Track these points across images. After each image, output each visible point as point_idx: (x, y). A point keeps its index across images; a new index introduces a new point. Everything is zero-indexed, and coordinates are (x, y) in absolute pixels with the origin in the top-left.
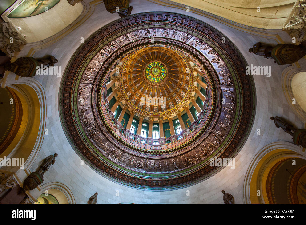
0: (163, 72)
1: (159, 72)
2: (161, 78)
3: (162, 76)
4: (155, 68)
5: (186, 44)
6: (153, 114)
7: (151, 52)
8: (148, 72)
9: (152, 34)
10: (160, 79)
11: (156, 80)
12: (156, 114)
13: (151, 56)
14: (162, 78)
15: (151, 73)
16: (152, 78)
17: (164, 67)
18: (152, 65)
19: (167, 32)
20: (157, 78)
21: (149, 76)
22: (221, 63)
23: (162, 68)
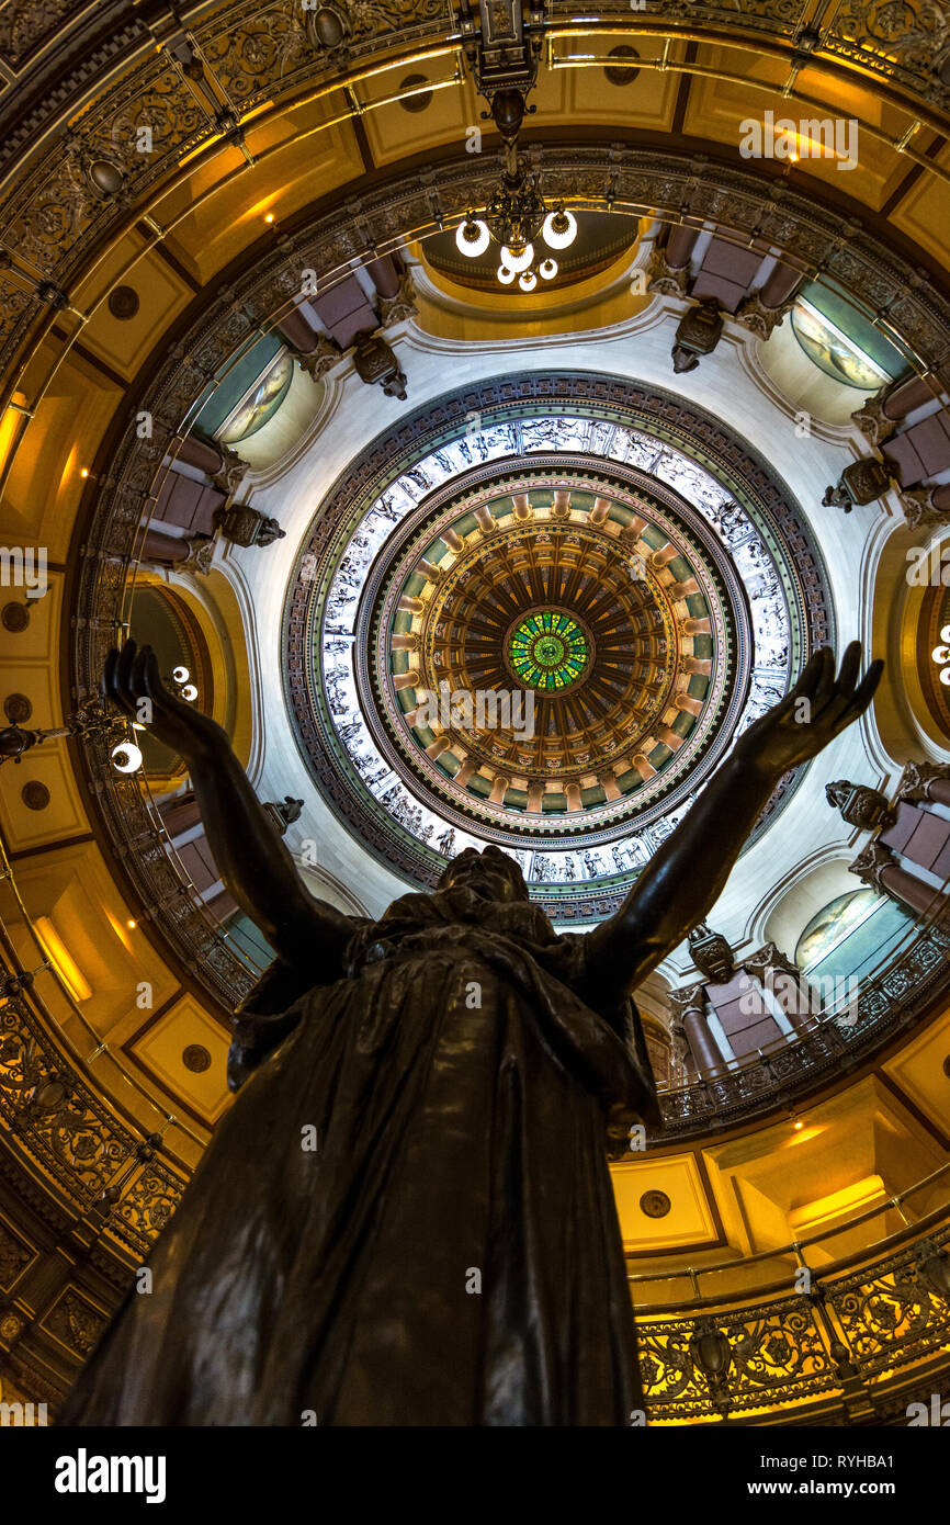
0: (523, 660)
1: (537, 654)
2: (523, 638)
3: (522, 646)
4: (557, 661)
5: (532, 850)
6: (523, 532)
7: (588, 725)
8: (576, 642)
9: (620, 851)
10: (528, 632)
11: (540, 624)
12: (509, 534)
13: (585, 708)
14: (521, 638)
15: (564, 642)
16: (555, 624)
17: (528, 679)
18: (570, 670)
19: (588, 868)
20: (536, 632)
21: (568, 631)
22: (434, 844)
23: (531, 672)
